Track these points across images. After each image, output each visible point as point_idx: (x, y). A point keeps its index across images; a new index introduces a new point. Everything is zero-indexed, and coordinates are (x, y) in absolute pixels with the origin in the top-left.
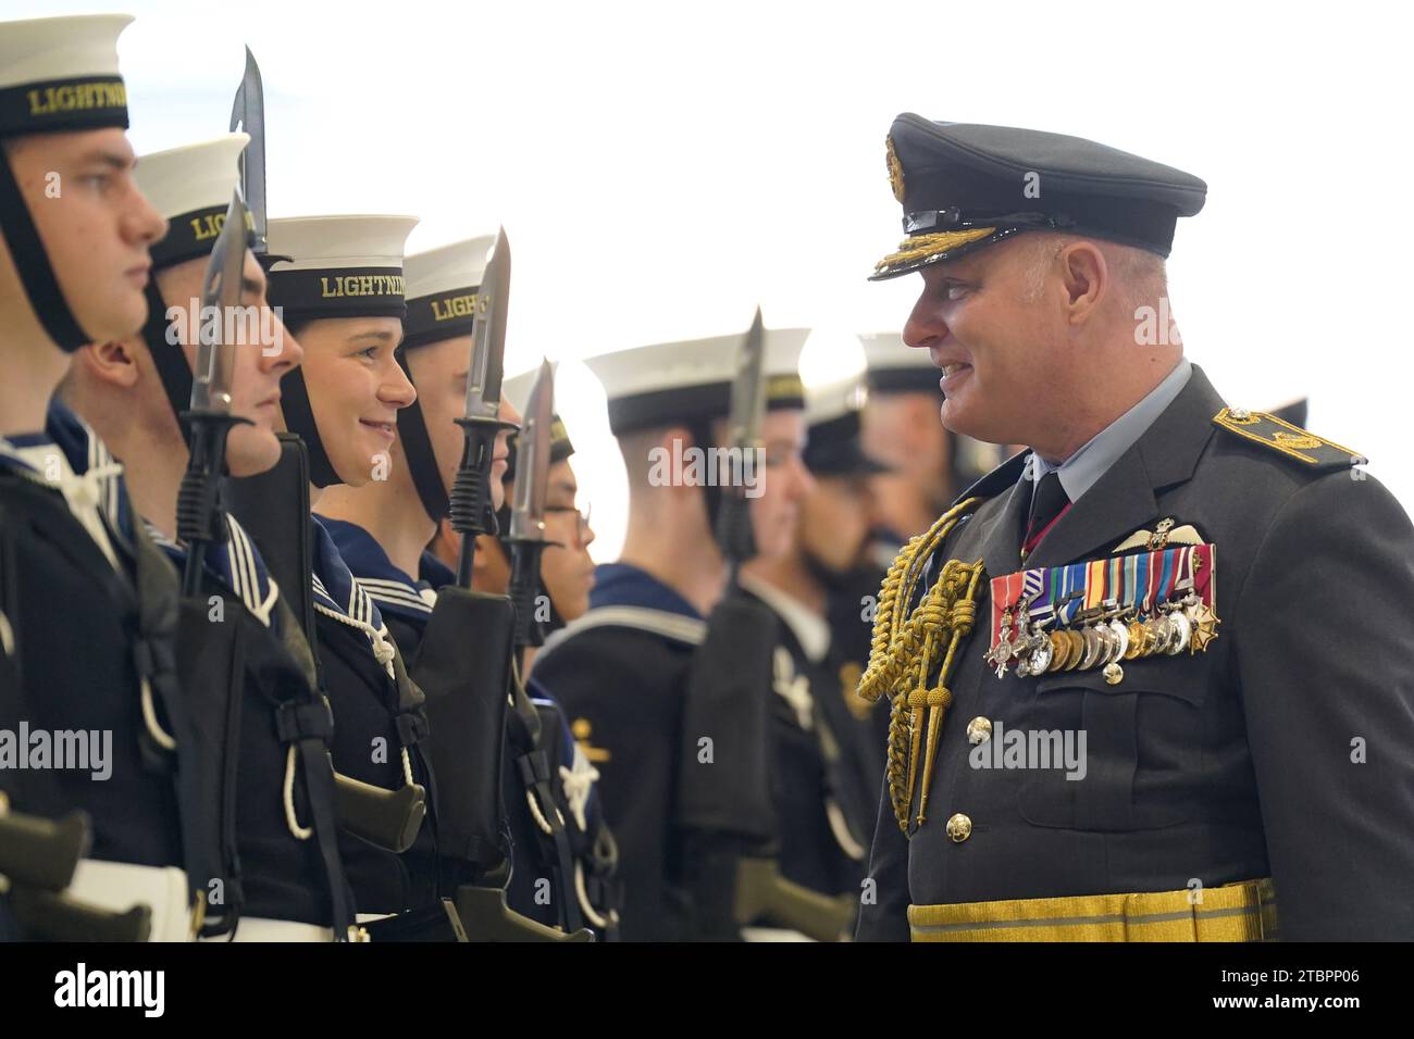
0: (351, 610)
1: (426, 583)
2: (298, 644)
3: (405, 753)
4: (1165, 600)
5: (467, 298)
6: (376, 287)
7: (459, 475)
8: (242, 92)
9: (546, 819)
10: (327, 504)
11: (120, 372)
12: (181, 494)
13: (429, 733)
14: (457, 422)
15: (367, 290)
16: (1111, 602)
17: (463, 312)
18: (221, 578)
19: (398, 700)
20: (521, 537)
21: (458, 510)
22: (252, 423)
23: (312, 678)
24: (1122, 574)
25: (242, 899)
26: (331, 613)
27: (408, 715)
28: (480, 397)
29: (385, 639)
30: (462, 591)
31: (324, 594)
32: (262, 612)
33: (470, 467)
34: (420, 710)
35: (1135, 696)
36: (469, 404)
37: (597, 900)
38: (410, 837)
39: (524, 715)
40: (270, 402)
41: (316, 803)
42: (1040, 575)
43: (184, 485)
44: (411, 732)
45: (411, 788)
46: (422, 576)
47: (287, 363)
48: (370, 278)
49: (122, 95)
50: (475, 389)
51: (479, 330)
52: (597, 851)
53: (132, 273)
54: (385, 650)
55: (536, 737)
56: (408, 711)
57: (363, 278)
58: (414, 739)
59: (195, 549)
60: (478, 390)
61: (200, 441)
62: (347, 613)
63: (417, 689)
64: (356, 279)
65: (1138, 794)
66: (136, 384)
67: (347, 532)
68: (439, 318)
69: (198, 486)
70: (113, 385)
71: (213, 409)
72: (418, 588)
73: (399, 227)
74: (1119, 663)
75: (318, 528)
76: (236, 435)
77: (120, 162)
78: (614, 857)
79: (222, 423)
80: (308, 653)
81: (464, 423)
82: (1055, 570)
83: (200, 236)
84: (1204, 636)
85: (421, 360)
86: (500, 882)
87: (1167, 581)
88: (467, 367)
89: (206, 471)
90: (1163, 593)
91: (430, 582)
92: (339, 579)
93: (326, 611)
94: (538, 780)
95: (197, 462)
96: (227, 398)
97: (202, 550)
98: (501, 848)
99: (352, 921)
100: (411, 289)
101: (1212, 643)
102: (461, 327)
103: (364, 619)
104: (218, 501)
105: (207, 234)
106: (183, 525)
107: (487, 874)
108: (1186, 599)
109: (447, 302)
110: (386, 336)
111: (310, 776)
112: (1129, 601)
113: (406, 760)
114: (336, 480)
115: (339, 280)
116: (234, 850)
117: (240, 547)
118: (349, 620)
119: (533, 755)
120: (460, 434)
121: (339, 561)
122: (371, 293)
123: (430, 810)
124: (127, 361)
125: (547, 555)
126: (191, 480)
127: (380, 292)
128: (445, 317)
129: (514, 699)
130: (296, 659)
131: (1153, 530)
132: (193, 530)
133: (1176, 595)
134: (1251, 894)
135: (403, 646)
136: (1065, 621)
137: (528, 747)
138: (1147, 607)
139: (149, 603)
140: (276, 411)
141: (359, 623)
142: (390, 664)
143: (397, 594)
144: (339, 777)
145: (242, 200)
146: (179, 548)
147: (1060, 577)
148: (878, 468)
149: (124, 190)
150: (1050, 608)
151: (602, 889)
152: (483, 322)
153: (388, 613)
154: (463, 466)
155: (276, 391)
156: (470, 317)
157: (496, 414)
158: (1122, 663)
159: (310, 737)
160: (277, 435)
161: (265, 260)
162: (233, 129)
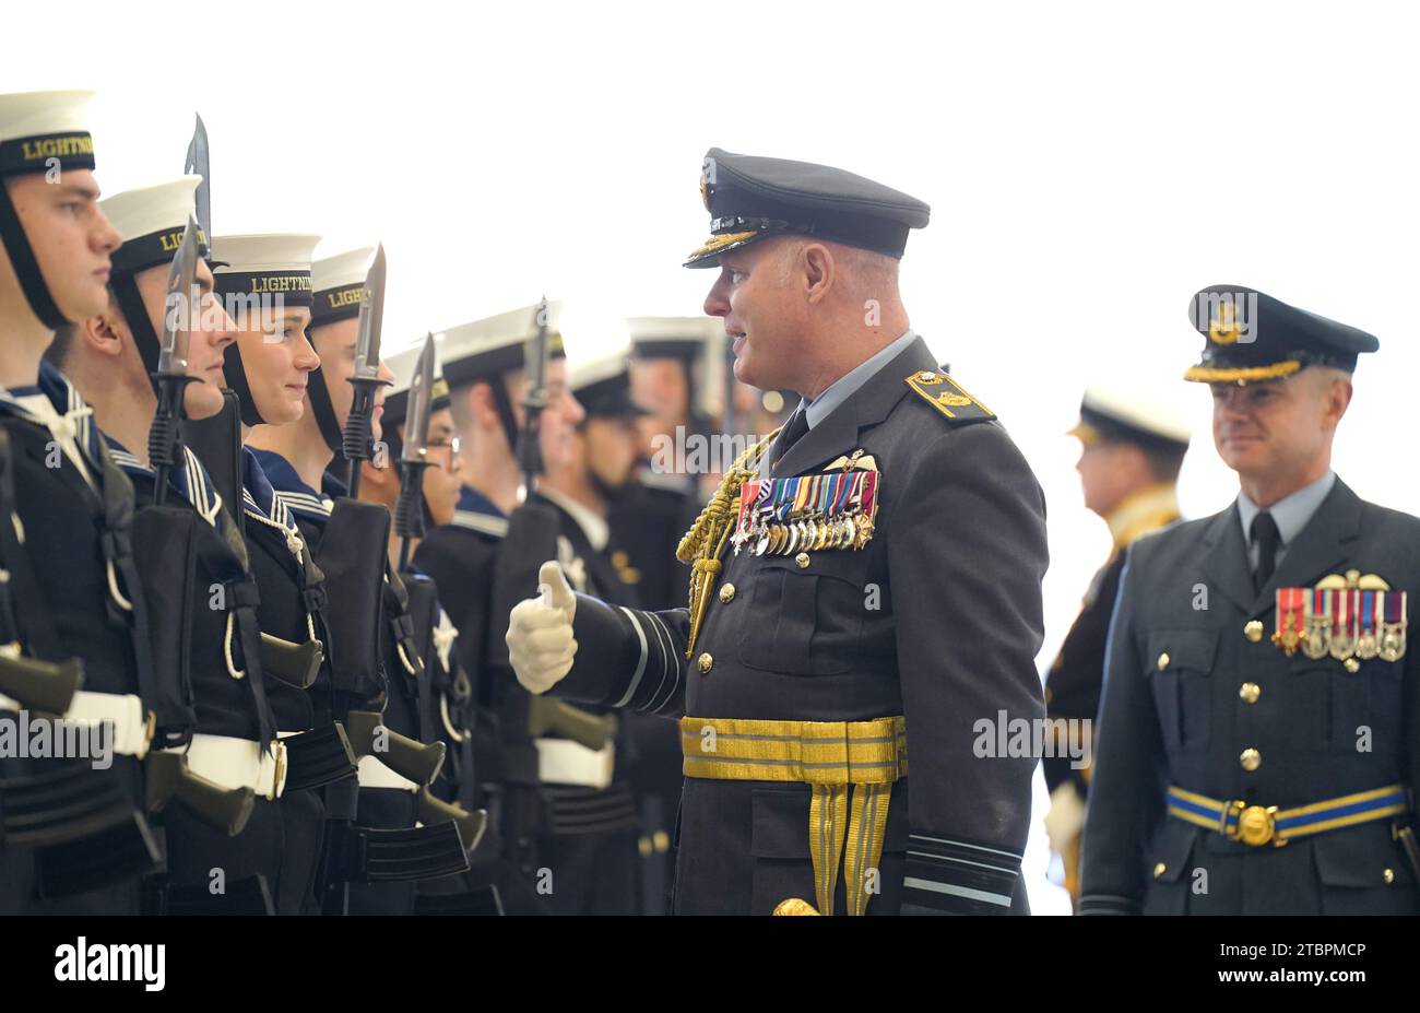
0: (273, 515)
1: (326, 495)
2: (236, 540)
3: (310, 617)
4: (843, 509)
5: (354, 291)
6: (291, 285)
7: (350, 418)
8: (193, 144)
9: (411, 664)
10: (255, 438)
11: (109, 345)
12: (151, 431)
13: (327, 602)
14: (348, 380)
15: (284, 287)
16: (810, 507)
17: (351, 301)
18: (180, 492)
19: (305, 581)
20: (410, 459)
21: (349, 443)
22: (202, 381)
23: (246, 564)
24: (819, 487)
25: (195, 720)
26: (257, 517)
27: (312, 591)
28: (364, 363)
29: (296, 535)
30: (352, 501)
31: (253, 503)
32: (210, 517)
33: (358, 412)
34: (321, 586)
35: (816, 578)
36: (356, 368)
37: (455, 721)
38: (312, 677)
39: (395, 590)
40: (216, 367)
41: (248, 653)
42: (770, 484)
43: (154, 425)
44: (314, 602)
45: (313, 643)
46: (323, 491)
47: (228, 339)
48: (287, 279)
49: (89, 146)
50: (361, 357)
51: (363, 314)
52: (456, 686)
53: (97, 273)
54: (296, 543)
55: (404, 605)
56: (311, 587)
57: (281, 279)
58: (316, 607)
59: (161, 473)
60: (363, 357)
61: (164, 395)
62: (269, 517)
63: (319, 571)
64: (276, 279)
65: (814, 649)
66: (120, 355)
67: (270, 458)
68: (334, 305)
69: (163, 425)
70: (104, 354)
71: (173, 370)
72: (321, 499)
73: (308, 242)
74: (808, 553)
75: (250, 456)
76: (191, 390)
77: (89, 194)
78: (468, 691)
79: (179, 381)
80: (243, 547)
81: (352, 381)
82: (780, 480)
83: (166, 248)
84: (863, 538)
85: (324, 336)
86: (378, 708)
87: (846, 495)
88: (355, 339)
89: (170, 416)
90: (841, 504)
91: (329, 494)
92: (264, 493)
93: (253, 515)
94: (405, 636)
95: (163, 408)
96: (184, 363)
97: (167, 472)
98: (379, 685)
99: (274, 737)
100: (317, 285)
101: (868, 543)
102: (351, 312)
103: (282, 522)
104: (178, 437)
105: (171, 247)
106: (153, 454)
107: (370, 702)
108: (855, 510)
109: (340, 294)
110: (298, 320)
111: (243, 633)
112: (821, 508)
113: (310, 622)
114: (262, 421)
115: (265, 280)
116: (190, 686)
117: (194, 469)
118: (271, 522)
119: (402, 618)
120: (350, 388)
121: (264, 480)
122: (287, 289)
123: (327, 658)
124: (114, 337)
125: (428, 472)
126: (159, 422)
127: (294, 289)
128: (338, 304)
129: (389, 578)
130: (234, 550)
131: (850, 457)
132: (161, 457)
133: (849, 507)
134: (892, 727)
135: (309, 539)
136: (780, 519)
137: (398, 612)
138: (831, 514)
139: (113, 508)
140: (220, 372)
141: (278, 524)
142: (299, 554)
143: (306, 503)
144: (263, 635)
145: (196, 222)
146: (151, 471)
147: (782, 486)
148: (641, 413)
149: (91, 214)
150: (771, 508)
151: (459, 714)
152: (367, 309)
153: (298, 517)
154: (353, 411)
155: (220, 359)
156: (358, 304)
157: (376, 375)
158: (810, 552)
159: (244, 605)
160: (221, 389)
161: (212, 265)
162: (187, 172)
